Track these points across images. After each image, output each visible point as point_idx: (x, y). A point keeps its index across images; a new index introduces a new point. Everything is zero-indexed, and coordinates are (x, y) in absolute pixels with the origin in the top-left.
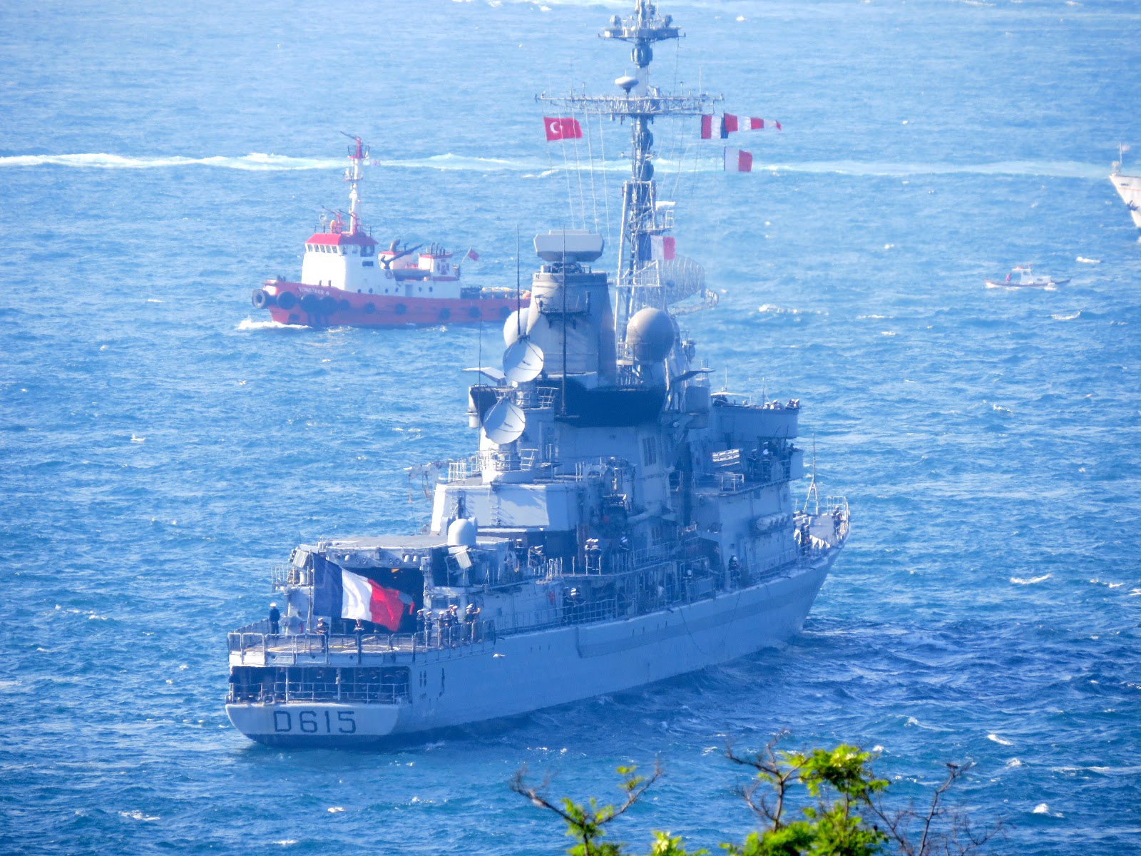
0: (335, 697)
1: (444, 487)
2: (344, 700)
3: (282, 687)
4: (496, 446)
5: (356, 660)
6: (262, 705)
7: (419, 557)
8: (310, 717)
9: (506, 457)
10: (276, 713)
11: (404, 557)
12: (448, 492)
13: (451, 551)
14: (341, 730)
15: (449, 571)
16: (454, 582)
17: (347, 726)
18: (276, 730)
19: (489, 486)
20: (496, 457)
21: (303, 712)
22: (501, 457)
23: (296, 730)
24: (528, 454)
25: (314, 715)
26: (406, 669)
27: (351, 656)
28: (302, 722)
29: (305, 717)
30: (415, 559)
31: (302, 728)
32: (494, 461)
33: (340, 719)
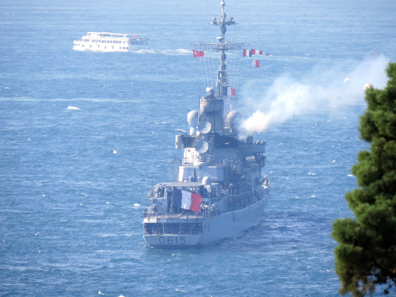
0: (179, 233)
1: (183, 167)
2: (182, 233)
3: (162, 229)
4: (198, 154)
5: (186, 221)
6: (156, 235)
7: (195, 189)
8: (171, 239)
9: (202, 158)
10: (160, 238)
11: (190, 188)
12: (184, 169)
13: (205, 186)
14: (181, 243)
15: (205, 193)
16: (206, 196)
17: (183, 242)
18: (160, 243)
19: (198, 167)
20: (198, 158)
21: (169, 237)
22: (200, 158)
23: (166, 243)
24: (208, 157)
25: (172, 238)
26: (201, 224)
27: (185, 220)
28: (168, 240)
29: (169, 239)
30: (194, 189)
31: (168, 242)
32: (198, 159)
33: (181, 239)
